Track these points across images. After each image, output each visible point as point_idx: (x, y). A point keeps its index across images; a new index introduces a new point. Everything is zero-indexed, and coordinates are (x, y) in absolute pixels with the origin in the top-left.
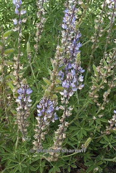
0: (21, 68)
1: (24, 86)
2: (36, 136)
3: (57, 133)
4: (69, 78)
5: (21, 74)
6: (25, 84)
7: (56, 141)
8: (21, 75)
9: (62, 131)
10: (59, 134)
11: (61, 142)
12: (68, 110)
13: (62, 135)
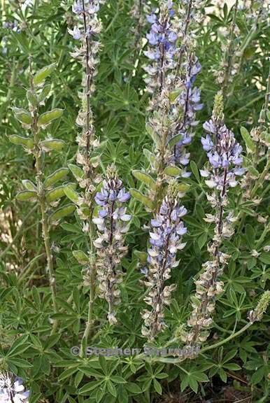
0: (95, 143)
1: (112, 183)
2: (149, 299)
3: (202, 282)
4: (227, 144)
5: (97, 157)
6: (113, 179)
7: (198, 305)
8: (96, 161)
9: (215, 277)
10: (207, 286)
11: (212, 305)
12: (226, 221)
13: (215, 285)
